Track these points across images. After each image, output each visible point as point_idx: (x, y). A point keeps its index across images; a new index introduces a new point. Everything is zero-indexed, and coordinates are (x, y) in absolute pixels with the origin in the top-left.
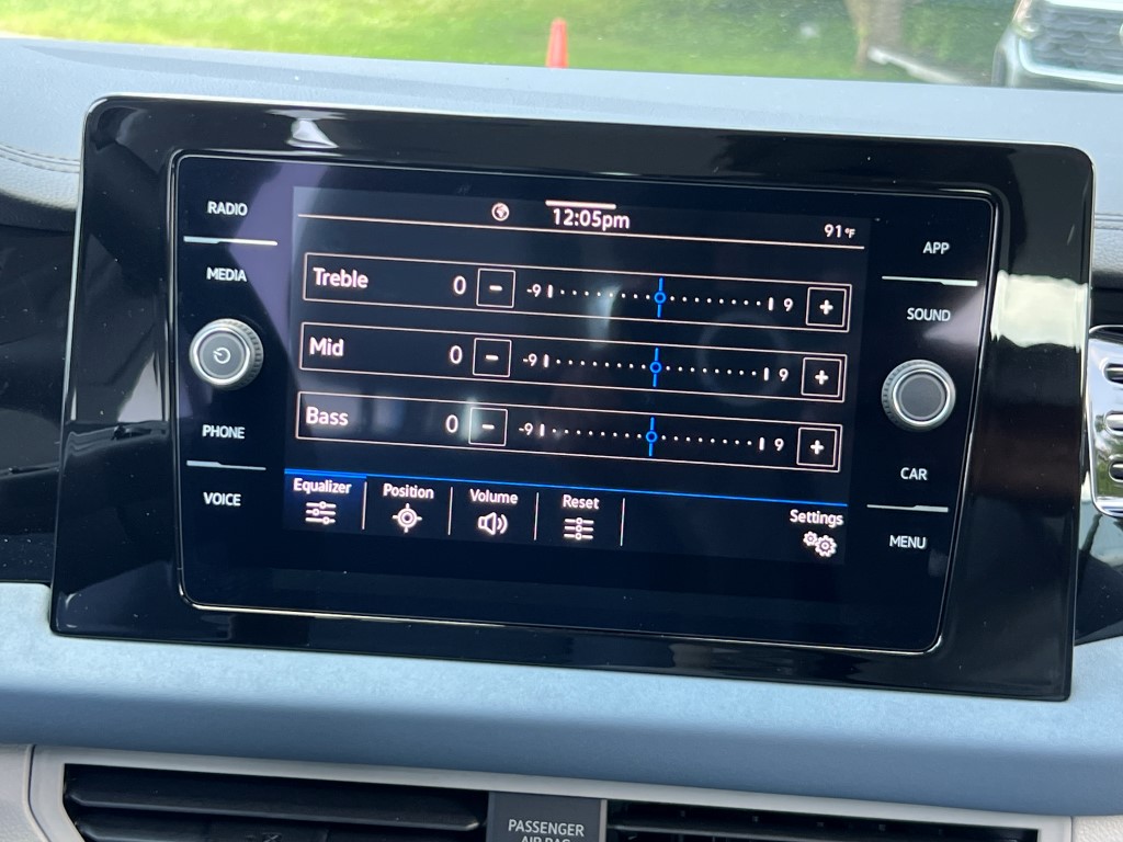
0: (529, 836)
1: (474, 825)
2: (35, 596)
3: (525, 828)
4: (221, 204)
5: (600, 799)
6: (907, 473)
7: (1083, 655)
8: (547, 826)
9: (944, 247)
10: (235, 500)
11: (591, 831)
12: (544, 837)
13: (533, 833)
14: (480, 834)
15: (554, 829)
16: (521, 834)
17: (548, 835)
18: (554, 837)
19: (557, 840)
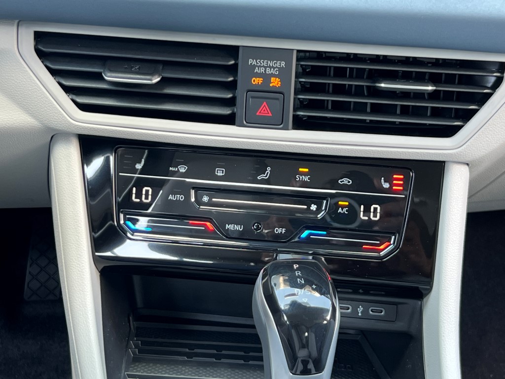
0: (259, 67)
1: (232, 62)
3: (257, 63)
5: (293, 50)
8: (268, 62)
11: (288, 65)
12: (265, 68)
13: (261, 65)
14: (236, 66)
15: (271, 64)
16: (255, 66)
17: (268, 67)
18: (270, 67)
19: (272, 69)
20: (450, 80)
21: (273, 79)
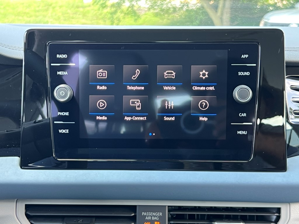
1: (133, 214)
2: (16, 160)
3: (147, 214)
4: (60, 55)
5: (166, 206)
6: (241, 115)
8: (152, 213)
9: (247, 56)
10: (67, 131)
11: (164, 214)
13: (149, 216)
14: (135, 217)
15: (154, 214)
16: (145, 216)
17: (153, 216)
19: (155, 217)
20: (251, 218)
21: (156, 223)
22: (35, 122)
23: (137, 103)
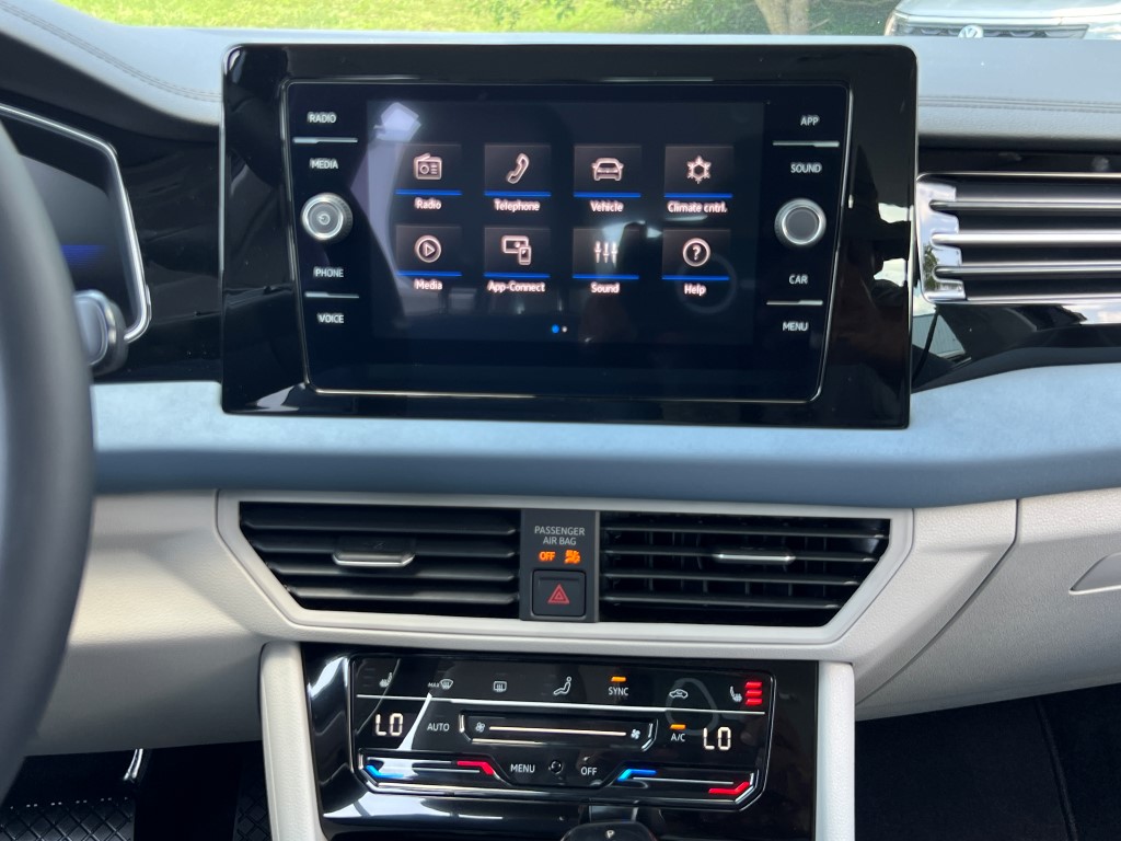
0: (548, 536)
1: (512, 531)
2: (211, 390)
3: (546, 531)
4: (318, 115)
5: (595, 511)
6: (794, 279)
7: (916, 400)
8: (561, 529)
9: (815, 120)
10: (340, 319)
11: (590, 531)
12: (558, 537)
13: (551, 534)
14: (516, 537)
15: (565, 531)
16: (543, 536)
17: (561, 536)
18: (565, 536)
19: (568, 539)
20: (815, 545)
21: (568, 553)
22: (267, 291)
23: (520, 247)
